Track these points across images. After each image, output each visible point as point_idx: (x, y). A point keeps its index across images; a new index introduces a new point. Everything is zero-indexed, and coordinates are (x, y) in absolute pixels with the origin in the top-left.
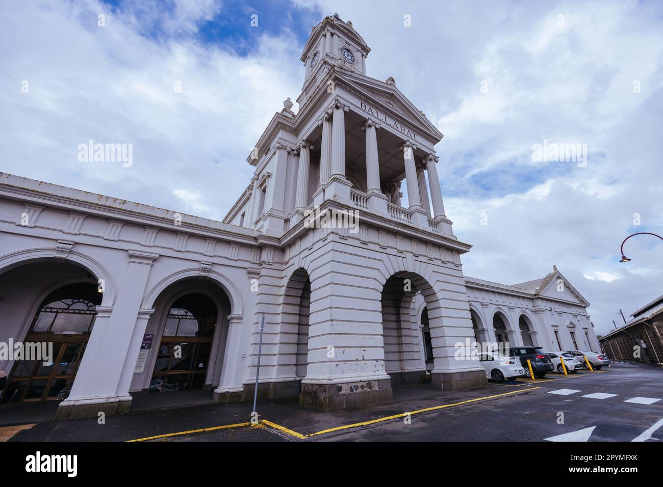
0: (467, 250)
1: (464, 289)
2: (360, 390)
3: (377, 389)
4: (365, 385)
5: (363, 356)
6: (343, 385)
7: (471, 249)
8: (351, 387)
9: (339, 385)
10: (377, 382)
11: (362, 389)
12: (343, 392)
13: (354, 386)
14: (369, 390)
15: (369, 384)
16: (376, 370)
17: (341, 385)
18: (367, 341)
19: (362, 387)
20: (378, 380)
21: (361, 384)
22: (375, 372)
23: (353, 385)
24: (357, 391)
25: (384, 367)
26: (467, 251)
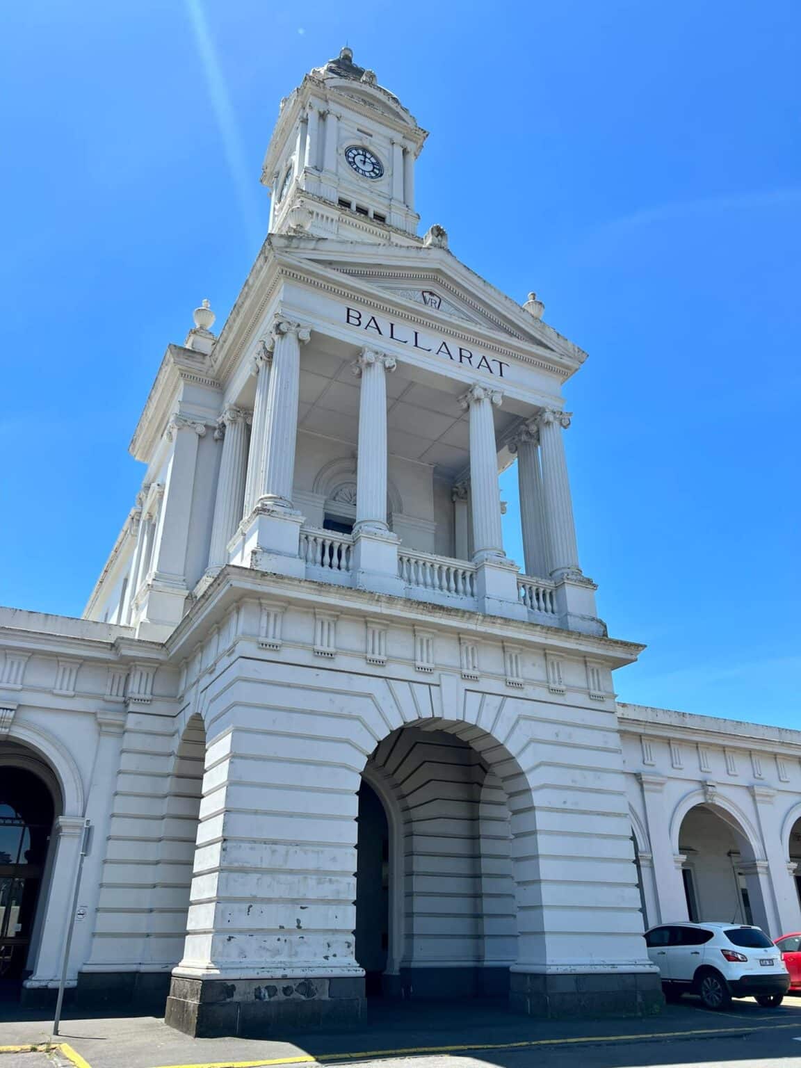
0: (633, 657)
1: (614, 740)
2: (281, 996)
3: (326, 997)
4: (294, 987)
5: (298, 921)
6: (236, 984)
7: (641, 655)
8: (259, 988)
9: (229, 984)
10: (327, 982)
11: (285, 994)
12: (237, 998)
13: (267, 988)
14: (303, 998)
15: (307, 985)
16: (330, 954)
17: (233, 983)
18: (312, 889)
19: (286, 990)
20: (330, 979)
21: (285, 984)
22: (326, 958)
23: (263, 985)
24: (272, 999)
25: (353, 949)
26: (632, 661)
